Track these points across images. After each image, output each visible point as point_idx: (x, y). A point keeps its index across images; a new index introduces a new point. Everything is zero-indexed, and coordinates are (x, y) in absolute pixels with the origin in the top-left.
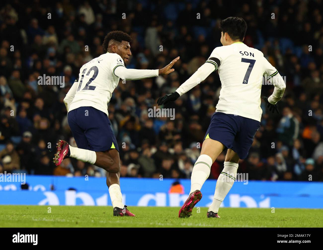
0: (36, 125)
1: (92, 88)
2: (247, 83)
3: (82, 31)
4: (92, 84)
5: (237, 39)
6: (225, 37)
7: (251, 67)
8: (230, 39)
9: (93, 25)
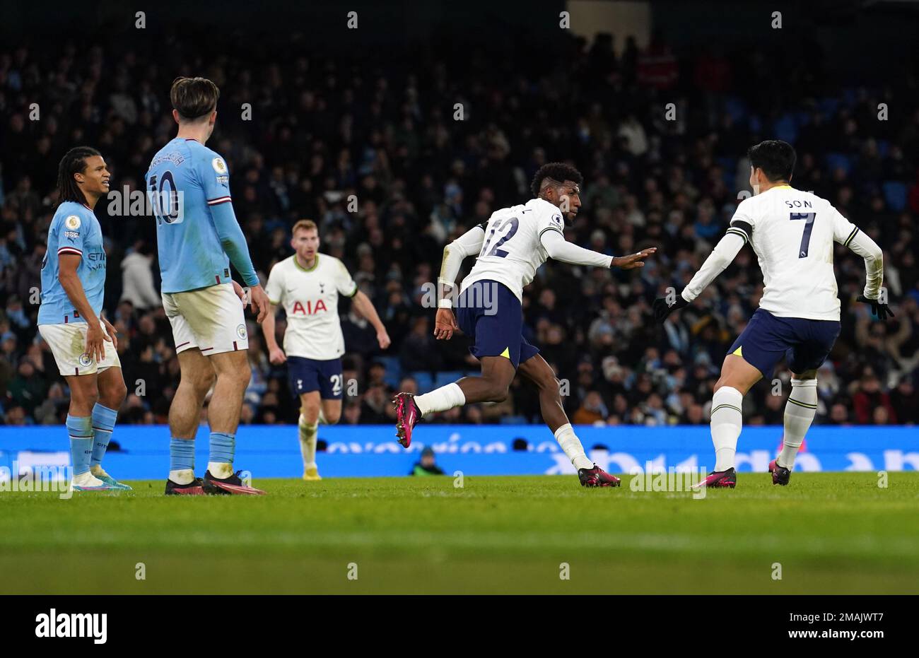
0: (541, 337)
1: (503, 254)
2: (807, 256)
3: (623, 168)
4: (503, 248)
5: (778, 179)
6: (757, 176)
7: (809, 227)
8: (767, 180)
9: (644, 156)
